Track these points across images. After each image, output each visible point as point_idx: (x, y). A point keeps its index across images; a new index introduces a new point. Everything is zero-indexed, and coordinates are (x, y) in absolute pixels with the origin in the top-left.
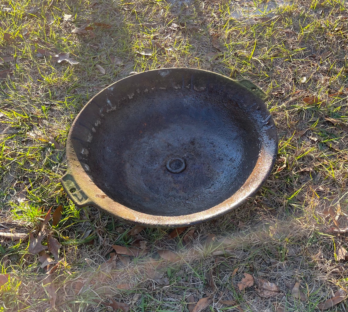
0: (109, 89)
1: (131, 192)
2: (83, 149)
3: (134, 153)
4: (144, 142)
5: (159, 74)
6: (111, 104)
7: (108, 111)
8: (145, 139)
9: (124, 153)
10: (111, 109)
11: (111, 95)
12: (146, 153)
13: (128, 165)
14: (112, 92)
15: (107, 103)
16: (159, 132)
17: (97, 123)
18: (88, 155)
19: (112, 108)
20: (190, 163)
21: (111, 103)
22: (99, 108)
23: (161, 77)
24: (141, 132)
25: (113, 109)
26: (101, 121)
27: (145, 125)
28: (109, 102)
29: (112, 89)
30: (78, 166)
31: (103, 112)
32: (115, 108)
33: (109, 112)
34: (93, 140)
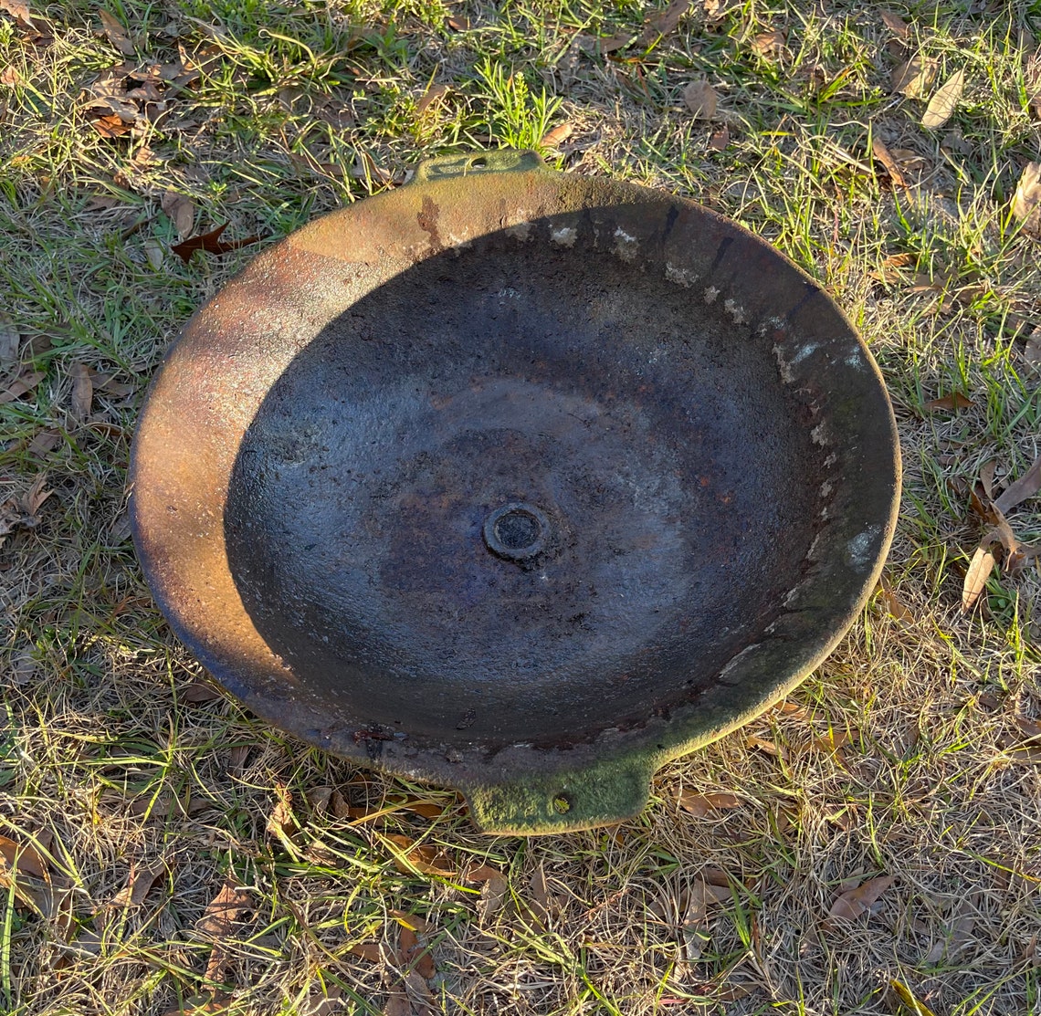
0: (856, 350)
1: (486, 374)
2: (633, 239)
3: (635, 443)
4: (664, 486)
5: (865, 529)
6: (799, 358)
7: (778, 350)
8: (675, 491)
9: (640, 408)
10: (783, 363)
11: (831, 359)
12: (620, 477)
13: (595, 409)
14: (841, 363)
15: (803, 343)
16: (681, 540)
17: (735, 306)
18: (617, 256)
19: (788, 368)
20: (505, 578)
21: (805, 360)
22: (784, 316)
23: (853, 535)
24: (703, 482)
25: (785, 371)
26: (743, 324)
27: (724, 497)
28: (808, 350)
29: (854, 361)
30: (561, 198)
31: (771, 328)
32: (788, 378)
33: (776, 354)
34: (674, 288)
